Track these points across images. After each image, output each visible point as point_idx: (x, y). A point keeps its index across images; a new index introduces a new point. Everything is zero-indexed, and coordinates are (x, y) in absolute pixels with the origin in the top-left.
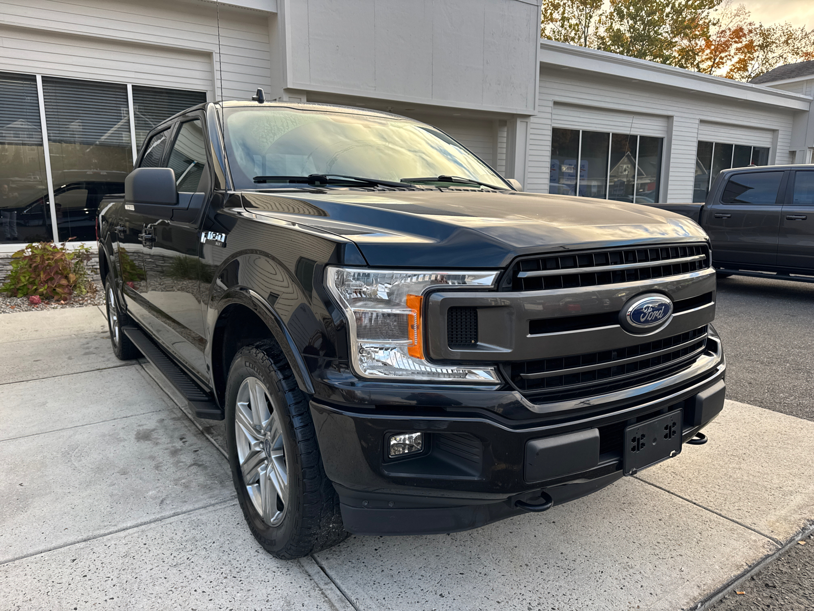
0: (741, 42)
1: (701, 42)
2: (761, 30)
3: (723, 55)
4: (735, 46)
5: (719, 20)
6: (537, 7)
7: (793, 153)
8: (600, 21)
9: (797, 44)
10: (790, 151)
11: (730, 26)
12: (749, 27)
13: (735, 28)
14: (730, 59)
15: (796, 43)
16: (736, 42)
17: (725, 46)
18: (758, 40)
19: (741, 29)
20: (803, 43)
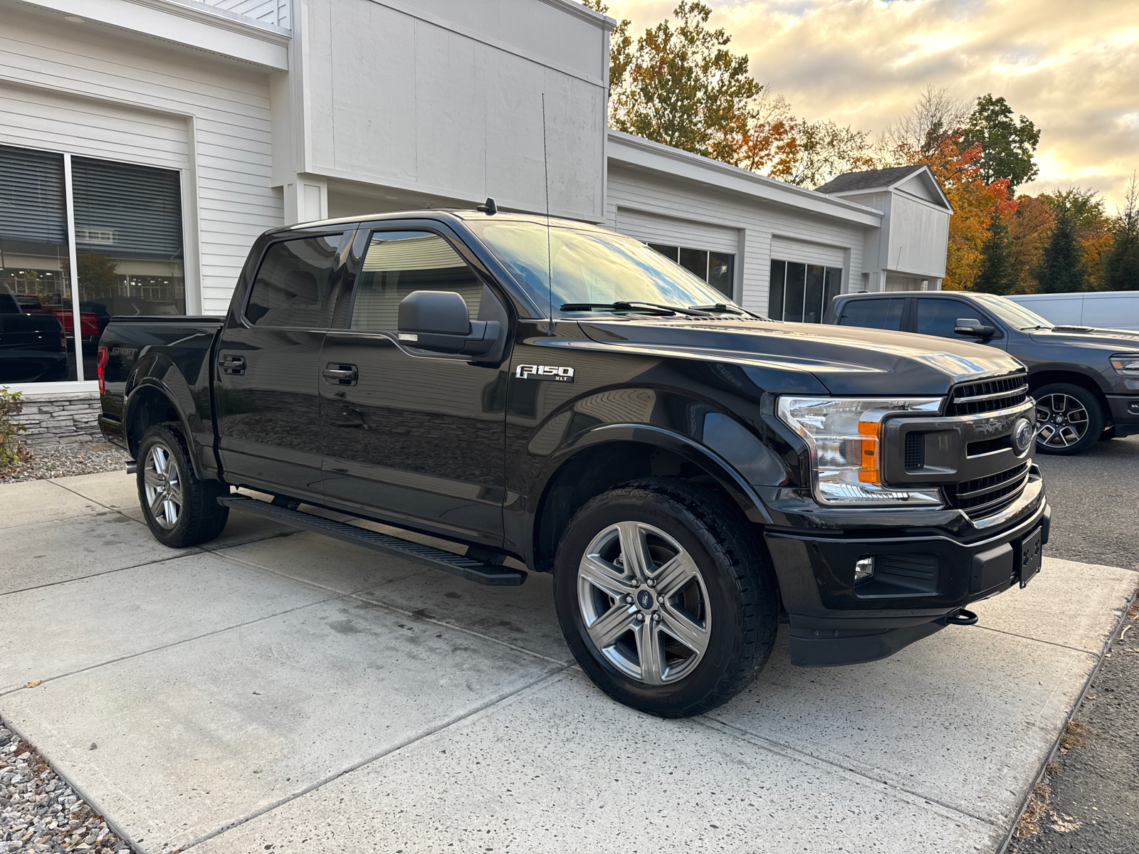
0: (783, 140)
1: (739, 137)
2: (804, 127)
3: (763, 154)
4: (776, 143)
5: (758, 111)
6: (602, 89)
7: (865, 276)
8: (619, 100)
9: (843, 147)
10: (862, 273)
11: (769, 119)
12: (789, 122)
13: (774, 123)
14: (771, 159)
15: (842, 145)
16: (776, 139)
17: (766, 143)
18: (801, 140)
19: (781, 125)
20: (849, 145)
